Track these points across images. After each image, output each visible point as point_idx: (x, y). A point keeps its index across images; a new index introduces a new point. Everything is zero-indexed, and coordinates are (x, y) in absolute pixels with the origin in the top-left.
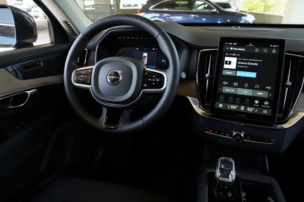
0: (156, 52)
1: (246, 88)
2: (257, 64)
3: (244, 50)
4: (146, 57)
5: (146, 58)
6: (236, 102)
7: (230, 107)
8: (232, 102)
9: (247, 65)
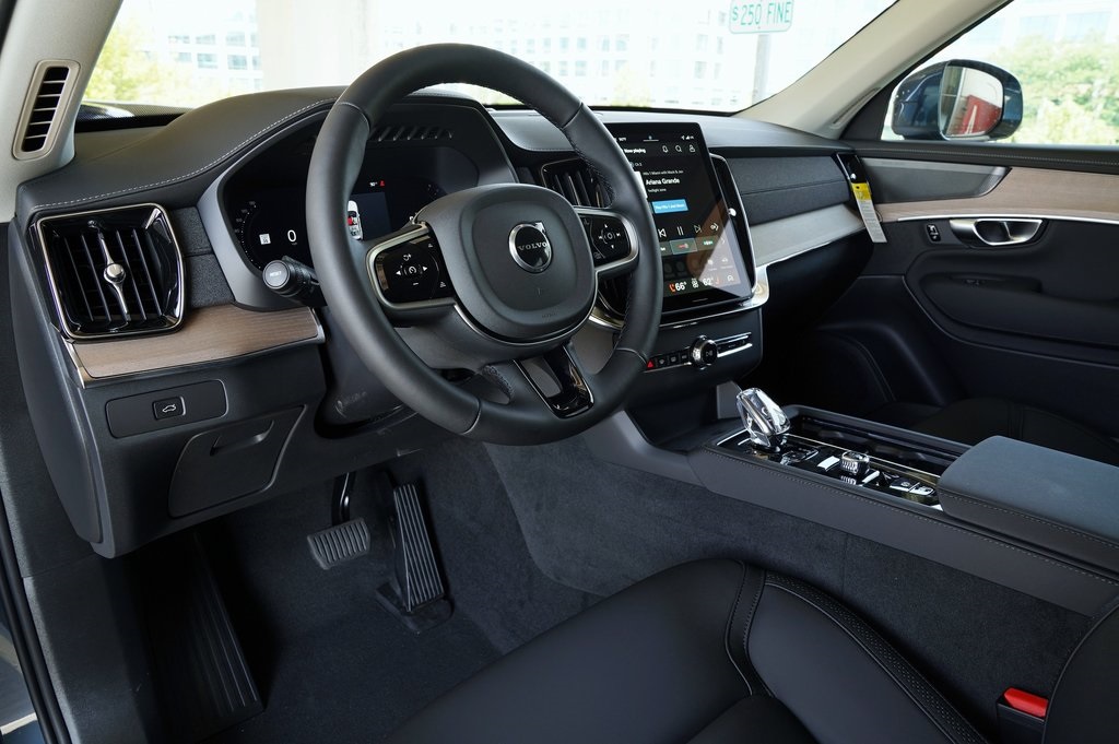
0: (382, 194)
1: (681, 237)
2: (677, 181)
3: (644, 151)
4: (352, 214)
5: (356, 220)
6: (679, 274)
7: (674, 288)
8: (673, 275)
9: (662, 186)
